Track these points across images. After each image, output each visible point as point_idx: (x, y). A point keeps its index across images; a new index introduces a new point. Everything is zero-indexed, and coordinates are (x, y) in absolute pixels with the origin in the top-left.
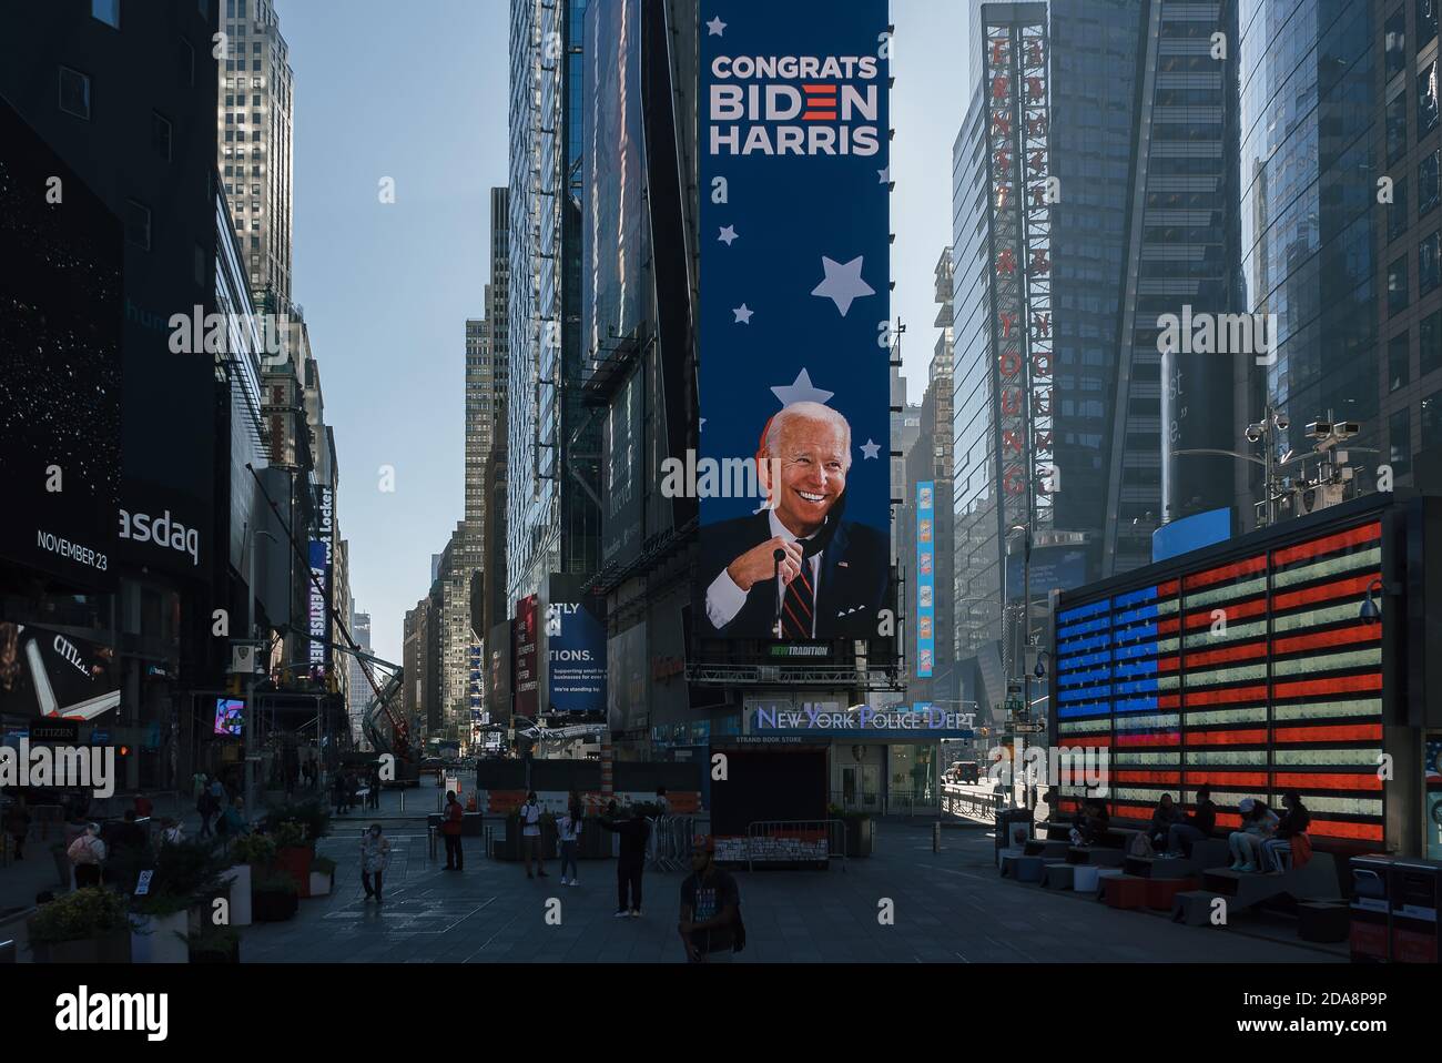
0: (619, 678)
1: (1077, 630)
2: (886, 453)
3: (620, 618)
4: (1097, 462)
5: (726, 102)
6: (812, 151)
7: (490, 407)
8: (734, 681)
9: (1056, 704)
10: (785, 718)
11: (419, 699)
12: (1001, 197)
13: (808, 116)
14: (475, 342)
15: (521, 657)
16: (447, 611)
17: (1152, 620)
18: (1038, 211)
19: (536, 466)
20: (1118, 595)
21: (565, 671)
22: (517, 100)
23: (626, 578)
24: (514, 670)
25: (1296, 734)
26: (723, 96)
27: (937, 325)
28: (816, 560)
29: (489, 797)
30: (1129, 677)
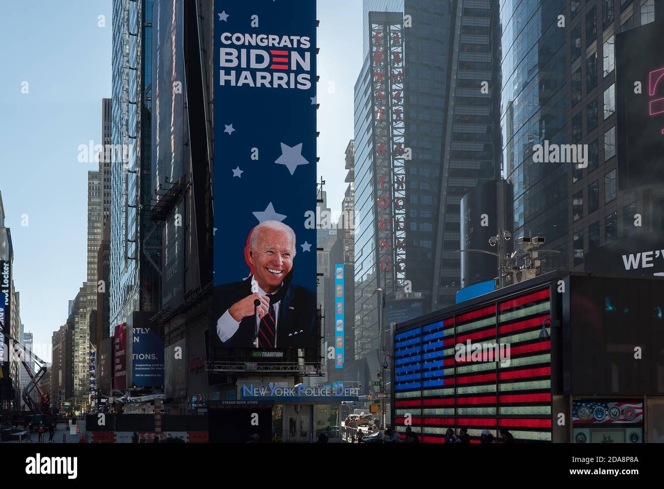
0: (171, 369)
1: (404, 344)
2: (314, 249)
3: (171, 336)
4: (429, 256)
5: (229, 57)
6: (275, 86)
7: (101, 219)
8: (232, 370)
9: (394, 383)
10: (258, 390)
11: (60, 381)
12: (379, 115)
13: (273, 67)
14: (93, 183)
15: (117, 357)
16: (77, 332)
17: (441, 339)
18: (398, 122)
19: (126, 252)
20: (424, 325)
21: (141, 365)
22: (116, 51)
23: (175, 314)
24: (113, 365)
25: (510, 399)
26: (227, 54)
27: (346, 181)
28: (277, 306)
29: (93, 435)
30: (430, 368)
